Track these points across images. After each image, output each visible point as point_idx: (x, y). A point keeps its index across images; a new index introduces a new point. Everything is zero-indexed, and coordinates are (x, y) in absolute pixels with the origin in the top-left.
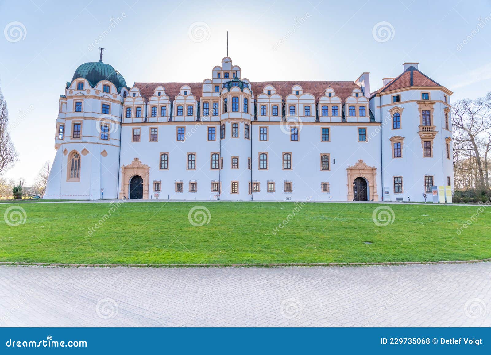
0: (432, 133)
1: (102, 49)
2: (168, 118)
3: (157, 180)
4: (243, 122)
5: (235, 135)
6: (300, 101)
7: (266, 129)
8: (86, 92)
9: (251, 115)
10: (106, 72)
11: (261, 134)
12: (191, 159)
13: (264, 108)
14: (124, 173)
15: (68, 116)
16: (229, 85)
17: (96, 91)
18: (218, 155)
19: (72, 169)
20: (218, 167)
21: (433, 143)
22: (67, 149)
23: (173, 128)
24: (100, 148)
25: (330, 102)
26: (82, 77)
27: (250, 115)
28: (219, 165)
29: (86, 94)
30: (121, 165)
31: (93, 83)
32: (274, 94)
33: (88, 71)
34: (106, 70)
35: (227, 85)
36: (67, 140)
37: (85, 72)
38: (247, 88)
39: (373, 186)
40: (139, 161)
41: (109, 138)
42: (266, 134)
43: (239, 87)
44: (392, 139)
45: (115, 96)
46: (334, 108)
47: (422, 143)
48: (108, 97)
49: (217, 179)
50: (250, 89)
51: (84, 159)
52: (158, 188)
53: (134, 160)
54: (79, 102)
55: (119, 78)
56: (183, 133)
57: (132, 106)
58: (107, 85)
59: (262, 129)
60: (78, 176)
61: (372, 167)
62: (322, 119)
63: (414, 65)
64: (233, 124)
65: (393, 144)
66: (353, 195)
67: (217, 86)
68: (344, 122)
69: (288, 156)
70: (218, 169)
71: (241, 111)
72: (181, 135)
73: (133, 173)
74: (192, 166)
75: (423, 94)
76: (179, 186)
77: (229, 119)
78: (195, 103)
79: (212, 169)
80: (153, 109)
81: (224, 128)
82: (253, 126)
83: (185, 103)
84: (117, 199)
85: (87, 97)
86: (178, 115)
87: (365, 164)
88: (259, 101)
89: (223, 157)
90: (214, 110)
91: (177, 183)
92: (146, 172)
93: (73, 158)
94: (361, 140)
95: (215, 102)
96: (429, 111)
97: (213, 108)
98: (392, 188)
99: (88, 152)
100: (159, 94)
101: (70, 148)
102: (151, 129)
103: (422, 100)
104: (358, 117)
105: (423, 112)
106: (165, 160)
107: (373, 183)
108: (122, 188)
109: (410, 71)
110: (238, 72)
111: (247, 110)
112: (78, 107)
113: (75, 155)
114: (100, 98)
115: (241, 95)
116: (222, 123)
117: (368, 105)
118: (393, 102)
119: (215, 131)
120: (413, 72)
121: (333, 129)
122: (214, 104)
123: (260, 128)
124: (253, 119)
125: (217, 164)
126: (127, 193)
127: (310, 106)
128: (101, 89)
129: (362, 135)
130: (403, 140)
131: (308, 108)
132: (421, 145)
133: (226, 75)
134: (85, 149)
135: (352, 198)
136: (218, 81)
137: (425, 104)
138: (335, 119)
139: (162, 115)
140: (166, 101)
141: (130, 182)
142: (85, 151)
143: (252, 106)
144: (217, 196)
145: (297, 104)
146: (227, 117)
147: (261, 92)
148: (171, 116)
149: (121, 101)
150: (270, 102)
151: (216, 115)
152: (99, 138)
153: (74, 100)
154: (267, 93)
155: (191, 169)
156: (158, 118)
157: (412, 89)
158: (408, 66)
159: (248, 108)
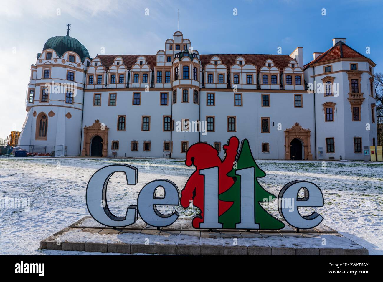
0: (360, 100)
1: (69, 25)
3: (115, 139)
5: (185, 100)
6: (243, 71)
7: (213, 95)
8: (54, 61)
9: (200, 82)
10: (72, 44)
11: (208, 99)
12: (146, 122)
13: (211, 76)
14: (86, 133)
15: (38, 82)
16: (181, 56)
17: (62, 60)
18: (170, 118)
19: (40, 129)
21: (361, 108)
22: (36, 112)
23: (129, 94)
24: (65, 111)
25: (270, 72)
26: (51, 48)
27: (199, 82)
29: (54, 63)
30: (84, 127)
31: (60, 54)
32: (220, 64)
33: (56, 44)
35: (178, 55)
36: (36, 103)
37: (53, 44)
38: (196, 59)
39: (307, 146)
40: (99, 122)
41: (73, 102)
43: (189, 58)
44: (325, 105)
45: (79, 65)
47: (351, 108)
48: (73, 65)
49: (168, 139)
50: (199, 60)
51: (51, 120)
52: (116, 147)
53: (95, 122)
54: (48, 70)
55: (83, 49)
57: (94, 75)
58: (73, 56)
59: (209, 95)
60: (46, 135)
61: (306, 129)
62: (263, 87)
63: (342, 41)
64: (183, 90)
65: (326, 109)
66: (290, 154)
67: (170, 57)
68: (282, 89)
69: (233, 119)
70: (169, 130)
71: (190, 78)
72: (137, 100)
73: (94, 133)
74: (146, 128)
75: (352, 65)
76: (135, 146)
77: (180, 86)
78: (150, 72)
79: (164, 130)
80: (113, 77)
81: (176, 94)
82: (201, 92)
83: (141, 72)
84: (80, 156)
85: (54, 65)
86: (134, 82)
87: (300, 127)
88: (206, 70)
89: (174, 120)
90: (167, 78)
91: (132, 143)
92: (105, 133)
93: (41, 119)
94: (297, 105)
95: (168, 71)
96: (357, 80)
97: (166, 76)
98: (325, 149)
99: (54, 114)
100: (118, 63)
101: (39, 110)
102: (110, 94)
103: (351, 70)
104: (294, 85)
105: (352, 81)
106: (122, 122)
107: (308, 144)
108: (85, 147)
109: (339, 45)
110: (188, 45)
111: (196, 78)
112: (46, 74)
113: (43, 117)
114: (65, 67)
115: (191, 64)
116: (174, 89)
117: (303, 75)
118: (325, 72)
119: (167, 96)
120: (342, 47)
121: (272, 95)
122: (167, 73)
123: (208, 94)
124: (201, 86)
125: (169, 126)
126: (88, 151)
127: (251, 76)
128: (67, 59)
129: (298, 101)
130: (334, 106)
131: (250, 77)
132: (351, 110)
133: (178, 47)
134: (52, 112)
135: (289, 157)
136: (170, 53)
137: (353, 74)
138: (274, 87)
139: (121, 82)
140: (124, 70)
141: (91, 141)
142: (52, 114)
143: (200, 74)
144: (169, 154)
145: (241, 74)
146: (179, 84)
147: (209, 62)
148: (128, 83)
149: (84, 70)
150: (217, 71)
151: (168, 83)
152: (64, 102)
153: (43, 68)
154: (214, 63)
155: (146, 130)
156: (117, 85)
157: (342, 60)
158: (338, 40)
159: (196, 76)
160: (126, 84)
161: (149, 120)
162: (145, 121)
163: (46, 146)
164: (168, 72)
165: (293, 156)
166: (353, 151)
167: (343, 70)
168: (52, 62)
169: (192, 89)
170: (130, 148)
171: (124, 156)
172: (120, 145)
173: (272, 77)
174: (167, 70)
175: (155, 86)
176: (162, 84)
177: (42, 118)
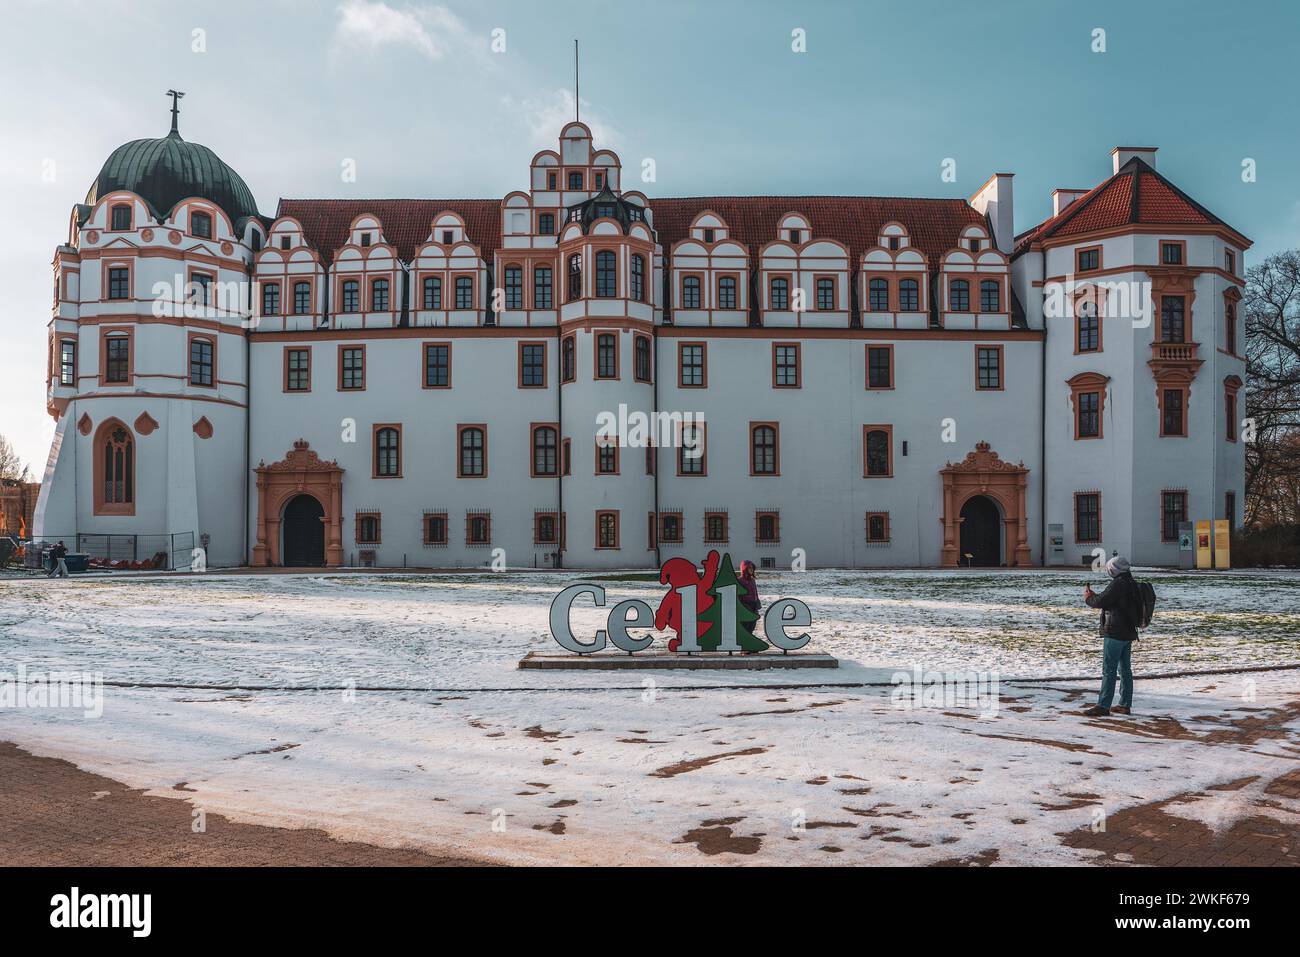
0: (1188, 366)
1: (176, 95)
2: (394, 316)
3: (367, 506)
4: (631, 330)
5: (606, 370)
6: (804, 264)
7: (700, 349)
8: (140, 237)
9: (653, 305)
10: (198, 171)
11: (683, 365)
12: (472, 446)
13: (693, 282)
14: (265, 488)
15: (87, 311)
16: (589, 214)
17: (171, 233)
18: (555, 431)
19: (108, 478)
20: (556, 469)
21: (1189, 394)
22: (91, 417)
23: (411, 350)
24: (190, 412)
25: (894, 267)
26: (122, 188)
27: (651, 308)
28: (556, 460)
29: (141, 243)
30: (255, 465)
31: (162, 210)
32: (722, 242)
33: (141, 171)
34: (196, 164)
35: (579, 212)
36: (87, 386)
37: (133, 172)
38: (642, 224)
39: (1016, 522)
40: (310, 450)
41: (214, 379)
42: (701, 366)
43: (615, 221)
44: (1077, 382)
45: (227, 247)
46: (905, 285)
47: (1157, 394)
48: (208, 250)
49: (549, 505)
50: (651, 227)
51: (144, 445)
52: (370, 534)
53: (293, 449)
54: (120, 270)
55: (236, 188)
56: (445, 363)
57: (281, 280)
58: (204, 213)
60: (130, 497)
61: (1014, 464)
62: (872, 319)
63: (1143, 156)
64: (599, 336)
65: (1077, 397)
66: (957, 548)
67: (547, 215)
68: (936, 330)
69: (768, 433)
70: (553, 474)
71: (623, 295)
72: (437, 372)
73: (291, 489)
74: (473, 465)
75: (1165, 247)
76: (435, 528)
77: (588, 322)
78: (480, 269)
79: (536, 473)
80: (349, 285)
81: (573, 349)
82: (660, 339)
83: (448, 269)
84: (246, 566)
85: (143, 252)
86: (425, 309)
87: (994, 456)
88: (678, 262)
89: (569, 439)
90: (539, 290)
91: (428, 518)
92: (333, 485)
93: (110, 443)
94: (984, 382)
95: (543, 267)
96: (1181, 300)
97: (536, 285)
98: (1070, 529)
99: (155, 425)
100: (366, 239)
101: (99, 412)
102: (343, 350)
103: (1162, 264)
104: (976, 314)
105: (1163, 301)
106: (388, 448)
107: (1018, 514)
108: (262, 535)
109: (1131, 173)
110: (612, 173)
111: (643, 293)
112: (117, 283)
113: (114, 434)
114: (182, 255)
115: (622, 246)
116: (567, 333)
117: (1006, 277)
118: (1080, 270)
119: (543, 355)
120: (1138, 180)
121: (902, 350)
122: (539, 274)
123: (682, 346)
124: (659, 319)
125: (551, 461)
126: (275, 550)
127: (832, 281)
128: (185, 229)
129: (988, 368)
130: (1104, 387)
131: (829, 284)
132: (1156, 400)
133: (575, 180)
134: (145, 416)
135: (955, 557)
136: (550, 200)
137: (1170, 277)
138: (907, 320)
139: (378, 306)
140: (389, 264)
141: (282, 515)
142: (146, 423)
143: (655, 278)
144: (553, 555)
145: (795, 274)
146: (582, 314)
147: (684, 235)
148: (405, 310)
149: (246, 263)
150: (713, 266)
151: (544, 308)
152: (186, 380)
153: (105, 263)
154: (702, 239)
155: (472, 475)
156: (364, 317)
157: (1135, 232)
158: (1130, 155)
159: (643, 284)
160: (398, 315)
161: (482, 438)
162: (467, 443)
163: (136, 536)
164: (543, 269)
165: (969, 556)
166: (1160, 536)
167: (1134, 266)
168: (136, 239)
169: (628, 332)
170: (421, 535)
171: (399, 562)
172: (384, 525)
173: (903, 287)
174: (541, 263)
175: (498, 321)
176: (525, 313)
177: (112, 440)
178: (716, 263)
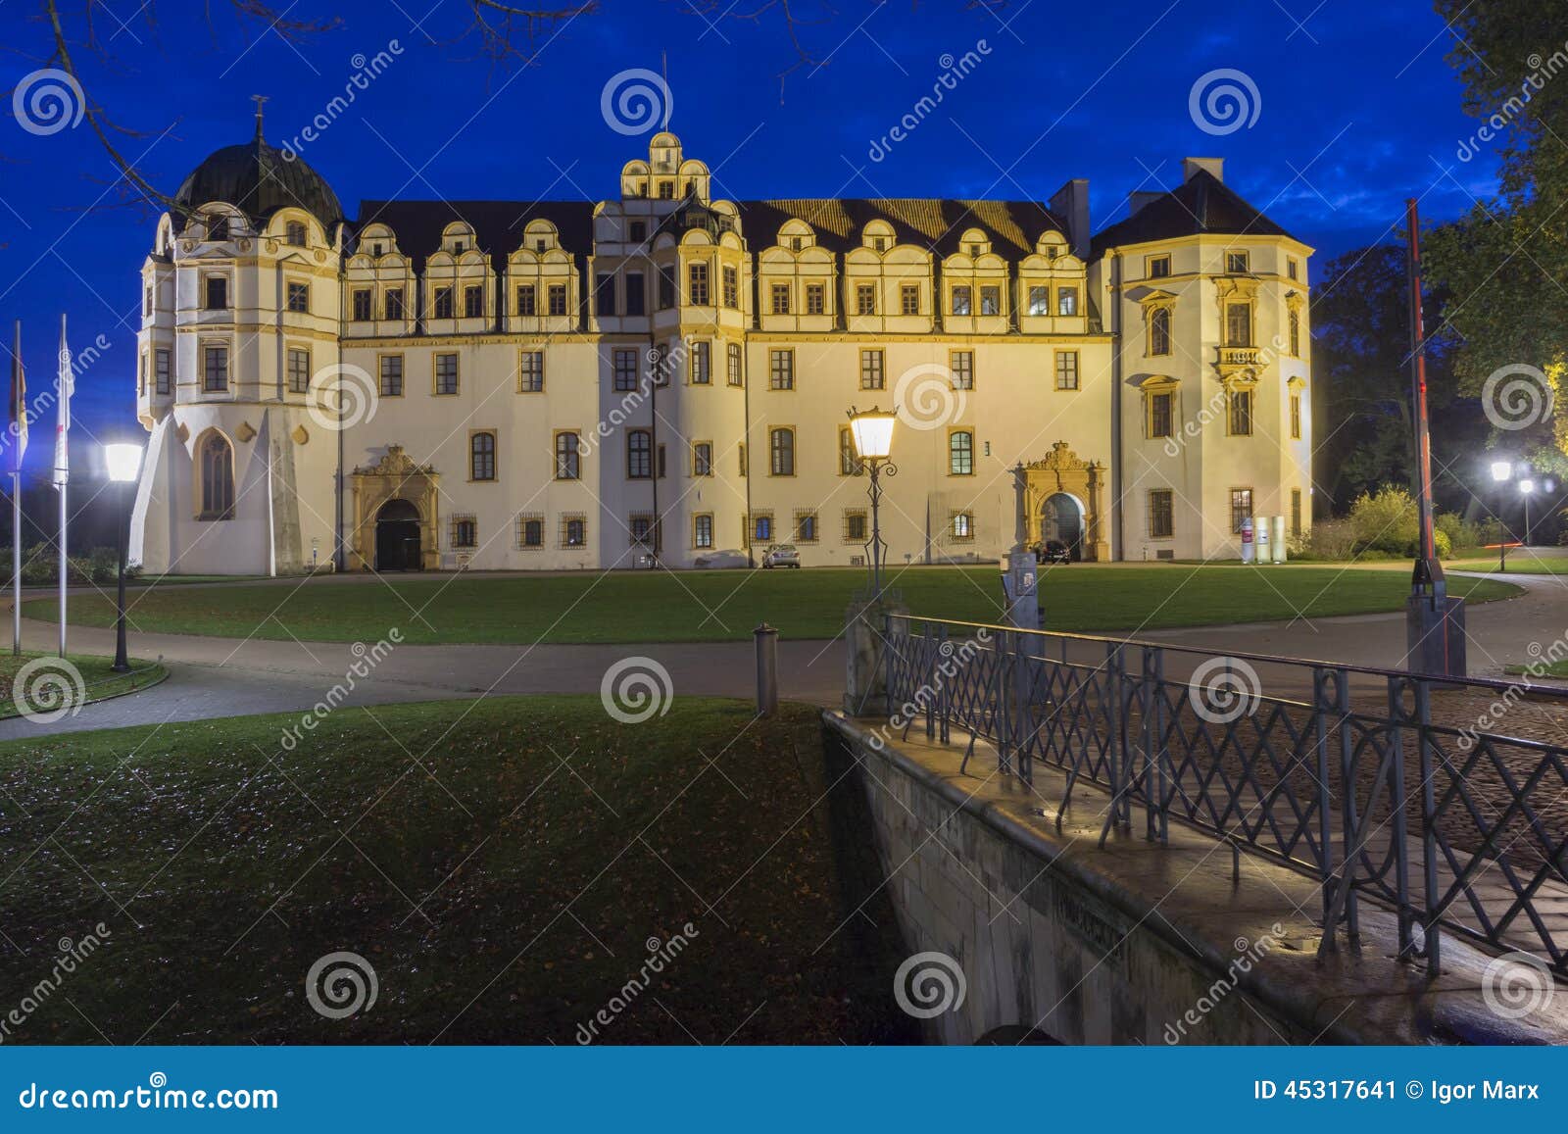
0: (1252, 370)
2: (489, 322)
3: (466, 510)
4: (724, 338)
5: (700, 376)
6: (888, 270)
7: (788, 354)
8: (234, 246)
9: (744, 311)
10: (291, 180)
11: (772, 370)
12: (567, 450)
14: (361, 493)
16: (679, 223)
17: (267, 243)
18: (648, 434)
19: (207, 485)
20: (650, 471)
22: (188, 426)
25: (976, 273)
26: (218, 198)
27: (742, 314)
28: (650, 463)
29: (238, 253)
30: (349, 470)
31: (258, 219)
32: (809, 248)
34: (287, 173)
35: (669, 220)
36: (183, 394)
38: (731, 231)
39: (1095, 518)
40: (404, 453)
41: (310, 386)
42: (789, 370)
43: (704, 229)
44: (1149, 384)
45: (320, 254)
48: (303, 258)
49: (645, 507)
52: (466, 538)
53: (386, 454)
54: (219, 280)
57: (373, 287)
58: (298, 222)
59: (775, 356)
60: (229, 503)
61: (1092, 463)
62: (953, 324)
64: (693, 344)
65: (1150, 399)
67: (639, 224)
68: (1016, 331)
70: (648, 477)
71: (715, 302)
72: (531, 377)
73: (386, 494)
74: (568, 469)
75: (1230, 254)
76: (532, 532)
77: (682, 329)
78: (573, 277)
79: (630, 476)
80: (440, 293)
82: (750, 345)
85: (240, 262)
86: (519, 315)
87: (1071, 453)
89: (663, 443)
91: (525, 521)
92: (429, 489)
93: (208, 451)
94: (1063, 383)
95: (634, 274)
96: (1245, 307)
97: (628, 295)
98: (1145, 525)
99: (254, 433)
100: (459, 245)
101: (196, 421)
102: (437, 356)
103: (1228, 272)
104: (1055, 318)
105: (1228, 308)
106: (484, 453)
107: (1096, 511)
108: (358, 540)
109: (1198, 185)
110: (700, 181)
113: (212, 442)
114: (279, 264)
115: (714, 256)
116: (659, 339)
117: (1081, 282)
118: (1152, 277)
119: (637, 361)
120: (1205, 192)
121: (984, 352)
122: (632, 281)
123: (771, 350)
124: (749, 324)
125: (645, 463)
126: (370, 555)
127: (915, 287)
128: (282, 237)
129: (1066, 370)
130: (1174, 389)
133: (666, 190)
134: (245, 425)
137: (1235, 284)
138: (989, 325)
139: (475, 311)
140: (480, 271)
141: (376, 520)
142: (246, 432)
143: (745, 284)
144: (649, 555)
145: (879, 281)
147: (772, 241)
149: (338, 270)
150: (800, 273)
151: (636, 314)
152: (284, 388)
153: (202, 272)
154: (789, 246)
155: (568, 477)
156: (461, 322)
159: (733, 290)
160: (492, 322)
161: (576, 442)
162: (562, 447)
164: (636, 277)
166: (1229, 531)
168: (233, 249)
169: (720, 339)
170: (519, 538)
172: (479, 529)
173: (983, 292)
174: (632, 270)
175: (591, 326)
176: (619, 319)
177: (210, 449)
178: (803, 269)
